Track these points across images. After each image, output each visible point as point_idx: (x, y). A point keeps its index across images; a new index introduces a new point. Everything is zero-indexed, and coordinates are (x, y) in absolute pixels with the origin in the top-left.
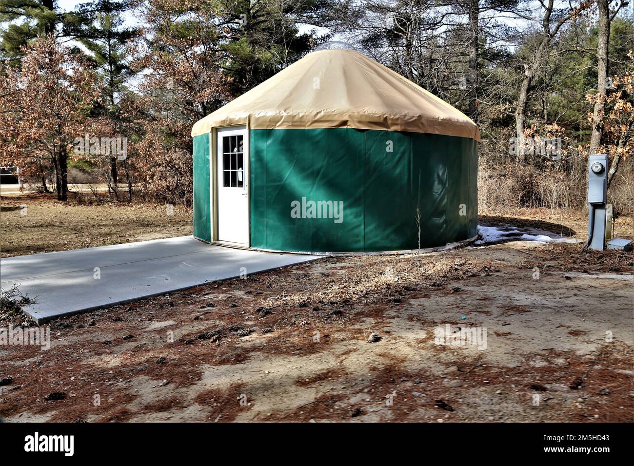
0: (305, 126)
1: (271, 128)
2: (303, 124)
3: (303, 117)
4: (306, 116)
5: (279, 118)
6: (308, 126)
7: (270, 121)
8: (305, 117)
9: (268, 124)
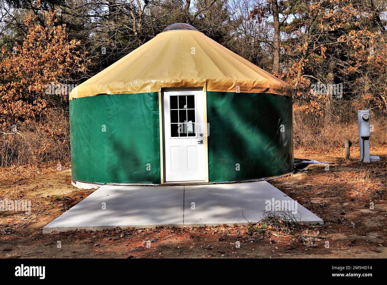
0: (247, 91)
1: (224, 91)
2: (246, 89)
3: (246, 84)
4: (249, 84)
5: (231, 84)
6: (250, 91)
7: (224, 86)
8: (247, 85)
9: (223, 88)
